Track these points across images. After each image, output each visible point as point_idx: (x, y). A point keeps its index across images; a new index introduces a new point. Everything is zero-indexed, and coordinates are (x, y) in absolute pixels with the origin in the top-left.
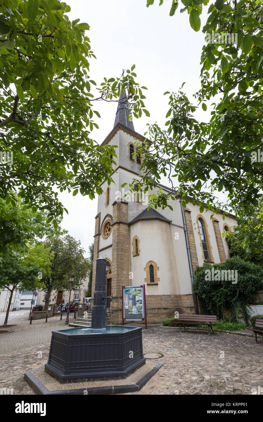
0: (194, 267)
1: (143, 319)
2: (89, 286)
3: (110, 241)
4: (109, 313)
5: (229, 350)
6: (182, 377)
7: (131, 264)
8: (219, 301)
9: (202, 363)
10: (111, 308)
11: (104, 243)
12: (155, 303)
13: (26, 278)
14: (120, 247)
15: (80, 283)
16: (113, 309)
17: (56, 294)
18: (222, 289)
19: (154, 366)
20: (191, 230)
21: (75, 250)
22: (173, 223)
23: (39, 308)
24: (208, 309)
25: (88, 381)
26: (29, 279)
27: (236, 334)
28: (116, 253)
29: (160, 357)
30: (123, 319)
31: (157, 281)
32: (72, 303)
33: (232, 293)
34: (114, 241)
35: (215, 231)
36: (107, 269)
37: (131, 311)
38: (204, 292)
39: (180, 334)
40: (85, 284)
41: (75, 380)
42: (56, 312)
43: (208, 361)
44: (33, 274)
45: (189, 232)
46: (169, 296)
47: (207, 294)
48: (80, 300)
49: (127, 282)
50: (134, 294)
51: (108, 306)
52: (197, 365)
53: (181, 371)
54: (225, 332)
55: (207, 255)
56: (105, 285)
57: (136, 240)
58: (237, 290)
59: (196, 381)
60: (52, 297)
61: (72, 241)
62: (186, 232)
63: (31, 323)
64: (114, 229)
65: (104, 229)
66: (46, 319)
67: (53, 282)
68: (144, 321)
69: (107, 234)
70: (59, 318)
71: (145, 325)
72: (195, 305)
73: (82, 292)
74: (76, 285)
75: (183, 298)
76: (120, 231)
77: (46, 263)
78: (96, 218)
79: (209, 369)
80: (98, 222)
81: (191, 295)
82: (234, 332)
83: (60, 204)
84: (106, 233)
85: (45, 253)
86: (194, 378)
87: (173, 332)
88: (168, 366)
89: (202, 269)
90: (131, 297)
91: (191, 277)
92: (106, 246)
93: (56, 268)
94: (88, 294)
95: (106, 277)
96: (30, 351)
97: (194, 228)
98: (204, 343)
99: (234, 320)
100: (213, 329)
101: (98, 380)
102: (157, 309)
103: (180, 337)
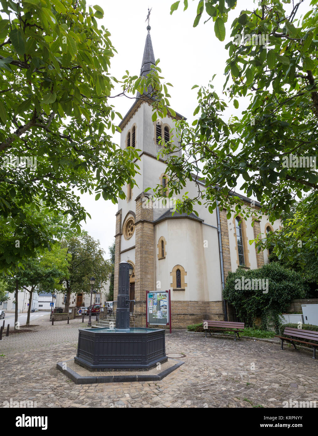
0: (226, 273)
1: (168, 324)
2: (110, 290)
3: (132, 242)
4: (132, 317)
5: (252, 354)
6: (201, 373)
7: (156, 268)
8: (250, 309)
9: (223, 363)
10: (134, 313)
11: (126, 244)
12: (181, 308)
13: (45, 279)
14: (144, 249)
15: (100, 287)
16: (136, 313)
17: (75, 297)
18: (254, 296)
19: (176, 363)
20: (227, 231)
21: (94, 251)
22: (205, 222)
23: (59, 310)
24: (238, 316)
25: (114, 371)
26: (48, 281)
27: (263, 341)
28: (140, 255)
29: (182, 357)
30: (147, 323)
31: (184, 286)
32: (93, 307)
33: (264, 301)
34: (137, 242)
35: (255, 232)
36: (130, 273)
37: (155, 316)
38: (234, 299)
39: (205, 339)
40: (106, 287)
41: (103, 369)
42: (77, 315)
43: (229, 362)
44: (52, 275)
45: (223, 233)
46: (197, 302)
47: (238, 301)
48: (101, 304)
49: (151, 286)
50: (159, 298)
51: (132, 310)
52: (217, 364)
53: (200, 369)
54: (252, 339)
55: (242, 259)
56: (128, 289)
57: (162, 242)
58: (270, 298)
59: (213, 376)
60: (71, 300)
61: (90, 240)
62: (220, 234)
63: (53, 324)
64: (137, 228)
65: (126, 229)
66: (67, 321)
67: (71, 284)
68: (169, 326)
69: (130, 234)
70: (81, 320)
71: (169, 330)
72: (224, 313)
73: (103, 296)
74: (97, 288)
75: (211, 304)
76: (144, 231)
77: (64, 265)
78: (117, 215)
79: (228, 368)
80: (119, 220)
81: (220, 301)
82: (261, 339)
83: (83, 208)
84: (128, 233)
85: (62, 254)
86: (212, 374)
87: (198, 337)
88: (189, 364)
89: (234, 275)
90: (155, 301)
91: (222, 283)
92: (128, 248)
93: (74, 270)
94: (110, 297)
95: (129, 281)
96: (58, 348)
97: (229, 229)
98: (228, 347)
99: (264, 328)
100: (240, 336)
101: (123, 371)
102: (183, 315)
103: (205, 341)
